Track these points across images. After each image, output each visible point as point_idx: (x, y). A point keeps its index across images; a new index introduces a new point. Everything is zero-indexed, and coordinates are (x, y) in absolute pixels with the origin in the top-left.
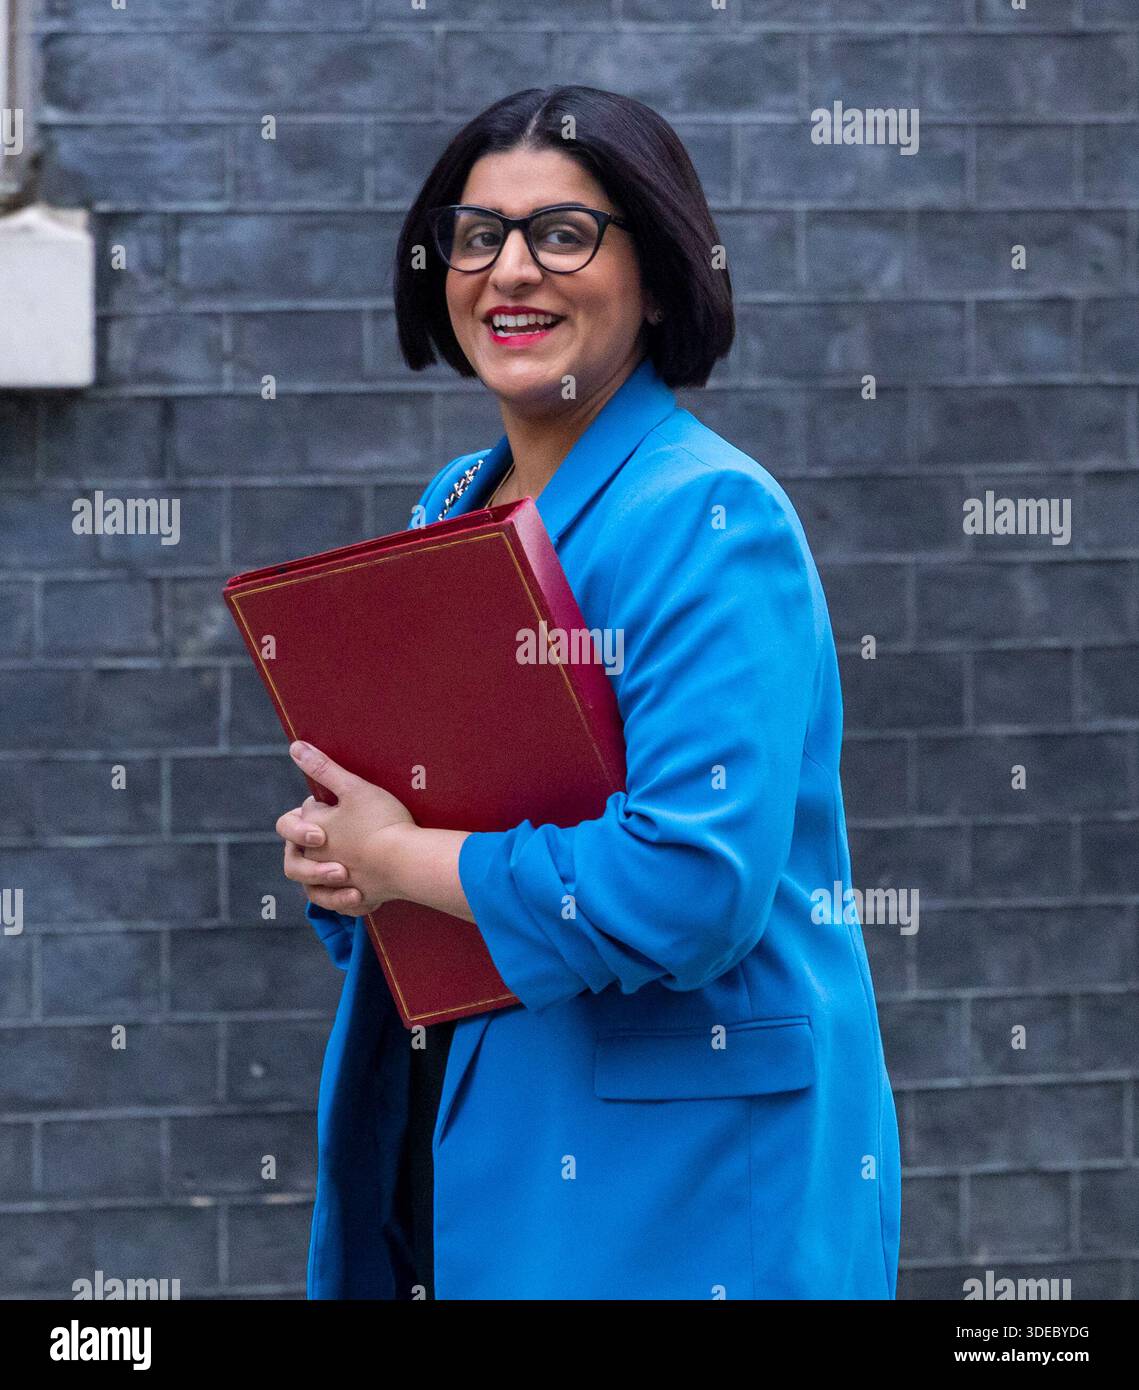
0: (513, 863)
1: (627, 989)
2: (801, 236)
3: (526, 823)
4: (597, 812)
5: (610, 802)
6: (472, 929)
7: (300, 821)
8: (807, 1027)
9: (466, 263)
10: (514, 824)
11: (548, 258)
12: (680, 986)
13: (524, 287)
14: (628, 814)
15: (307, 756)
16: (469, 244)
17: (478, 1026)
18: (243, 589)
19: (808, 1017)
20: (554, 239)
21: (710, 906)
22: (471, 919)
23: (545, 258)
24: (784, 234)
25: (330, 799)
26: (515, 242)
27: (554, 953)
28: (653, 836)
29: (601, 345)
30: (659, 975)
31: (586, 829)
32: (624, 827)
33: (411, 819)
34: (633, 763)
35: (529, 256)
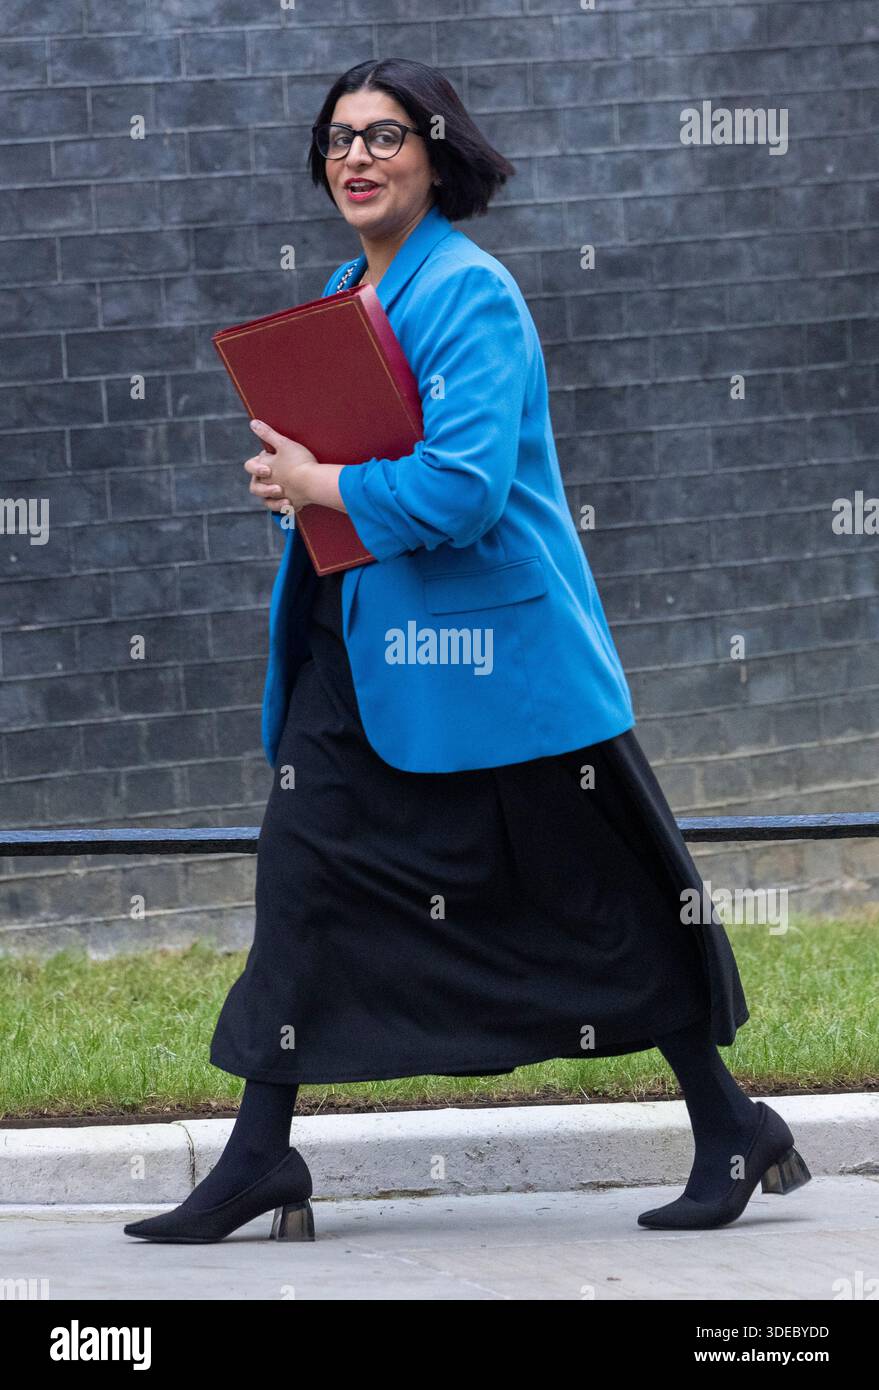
0: (365, 481)
1: (430, 547)
2: (285, 90)
3: (374, 459)
4: (409, 451)
5: (416, 447)
6: (345, 517)
7: (257, 464)
8: (538, 563)
9: (334, 155)
10: (367, 459)
11: (376, 151)
12: (457, 545)
13: (362, 166)
14: (424, 453)
15: (259, 427)
16: (336, 143)
17: (358, 571)
18: (223, 338)
19: (538, 557)
20: (380, 140)
21: (472, 499)
22: (346, 512)
23: (375, 151)
24: (277, 90)
25: (272, 451)
26: (358, 141)
27: (387, 528)
28: (438, 465)
29: (404, 200)
30: (446, 539)
31: (404, 460)
32: (423, 460)
33: (314, 459)
34: (427, 423)
35: (365, 149)
